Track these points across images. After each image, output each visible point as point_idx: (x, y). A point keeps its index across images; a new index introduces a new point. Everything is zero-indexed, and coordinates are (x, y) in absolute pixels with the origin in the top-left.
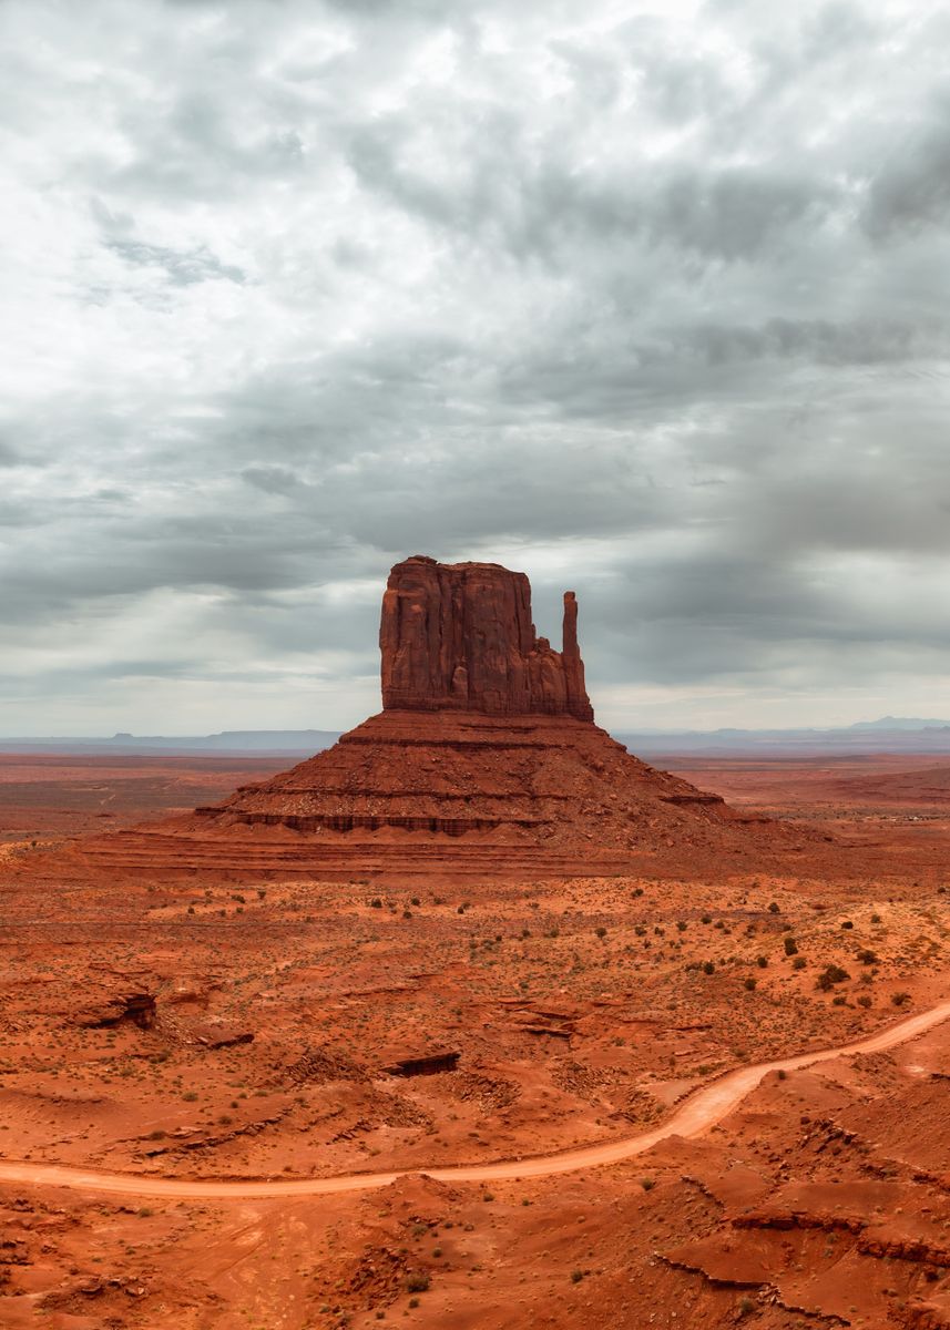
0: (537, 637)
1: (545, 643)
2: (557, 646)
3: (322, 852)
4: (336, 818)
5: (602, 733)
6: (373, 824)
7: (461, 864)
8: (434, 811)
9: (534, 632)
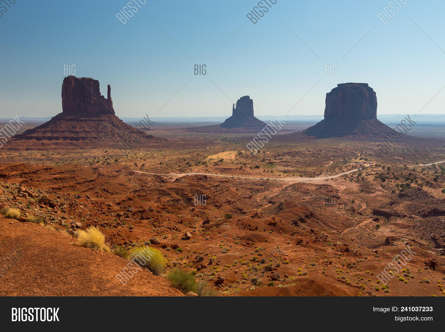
0: (101, 95)
1: (103, 96)
2: (106, 97)
3: (43, 144)
4: (48, 137)
5: (117, 117)
6: (57, 138)
7: (76, 147)
8: (73, 135)
9: (100, 94)
